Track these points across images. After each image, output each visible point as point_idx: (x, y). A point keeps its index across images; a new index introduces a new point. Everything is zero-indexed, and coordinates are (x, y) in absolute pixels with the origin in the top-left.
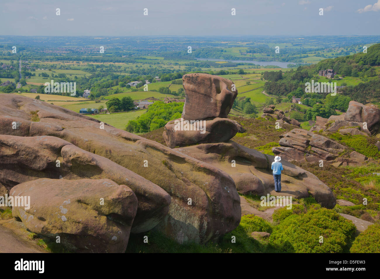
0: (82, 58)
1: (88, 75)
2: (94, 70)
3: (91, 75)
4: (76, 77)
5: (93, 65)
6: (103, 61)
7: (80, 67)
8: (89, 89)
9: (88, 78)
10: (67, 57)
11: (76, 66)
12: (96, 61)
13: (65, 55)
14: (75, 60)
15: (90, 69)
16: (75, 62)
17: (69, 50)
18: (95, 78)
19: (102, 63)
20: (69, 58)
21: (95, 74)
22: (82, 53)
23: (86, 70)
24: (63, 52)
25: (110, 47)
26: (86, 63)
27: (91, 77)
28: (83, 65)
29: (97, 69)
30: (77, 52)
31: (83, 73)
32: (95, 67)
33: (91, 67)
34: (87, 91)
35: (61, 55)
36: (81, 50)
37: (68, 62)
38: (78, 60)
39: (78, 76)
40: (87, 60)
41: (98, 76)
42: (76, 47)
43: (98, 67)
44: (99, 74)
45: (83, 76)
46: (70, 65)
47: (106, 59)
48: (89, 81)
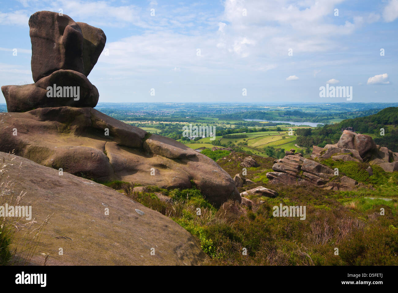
0: (155, 119)
1: (159, 131)
2: (164, 128)
3: (161, 131)
5: (163, 124)
6: (170, 121)
7: (153, 125)
9: (158, 133)
11: (150, 124)
12: (166, 121)
13: (142, 116)
14: (149, 120)
15: (160, 127)
16: (149, 121)
17: (146, 113)
18: (163, 134)
19: (170, 123)
20: (145, 119)
21: (164, 130)
22: (156, 115)
23: (157, 127)
24: (142, 114)
25: (177, 111)
26: (158, 123)
27: (161, 133)
28: (155, 124)
29: (166, 127)
30: (152, 114)
31: (155, 130)
32: (164, 125)
33: (161, 126)
35: (139, 116)
36: (155, 112)
37: (144, 122)
38: (152, 120)
40: (159, 120)
42: (152, 110)
43: (167, 125)
44: (167, 131)
45: (155, 132)
46: (145, 124)
47: (173, 119)
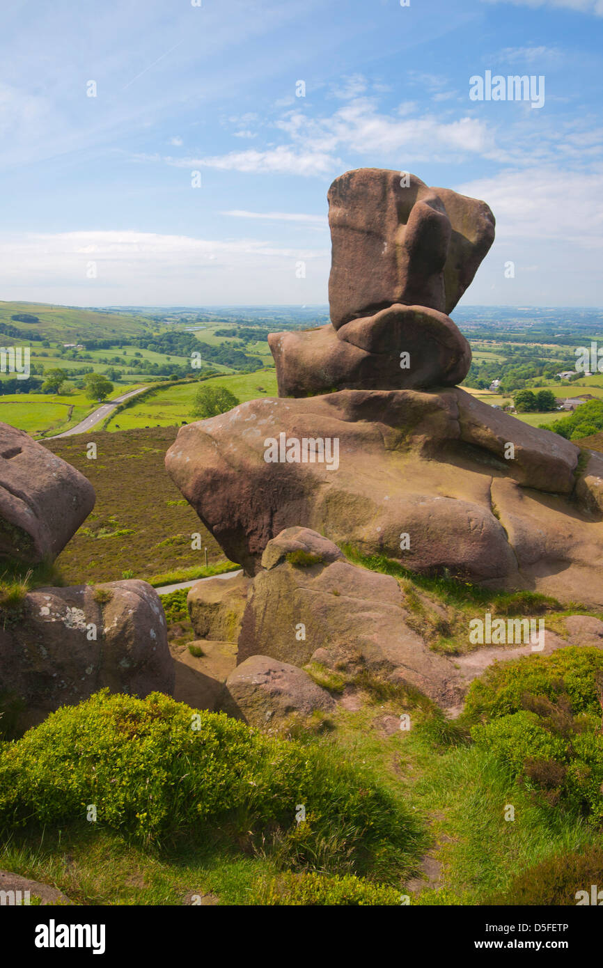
0: (495, 336)
1: (502, 359)
2: (511, 354)
3: (506, 359)
4: (484, 362)
5: (510, 346)
6: (525, 341)
7: (492, 348)
8: (499, 380)
9: (500, 364)
10: (475, 334)
11: (486, 347)
12: (516, 340)
13: (473, 331)
14: (485, 338)
15: (505, 352)
16: (486, 341)
17: (480, 324)
18: (510, 365)
19: (524, 345)
20: (477, 336)
21: (511, 358)
22: (498, 329)
23: (499, 353)
24: (472, 327)
25: (539, 322)
26: (501, 344)
27: (505, 363)
28: (496, 345)
29: (517, 352)
30: (490, 328)
31: (496, 356)
32: (513, 349)
33: (507, 350)
34: (496, 382)
35: (467, 331)
36: (497, 324)
37: (476, 341)
38: (490, 338)
39: (487, 361)
40: (503, 339)
41: (516, 362)
42: (491, 320)
43: (517, 349)
44: (518, 359)
45: (494, 361)
46: (478, 345)
47: (531, 338)
48: (502, 369)
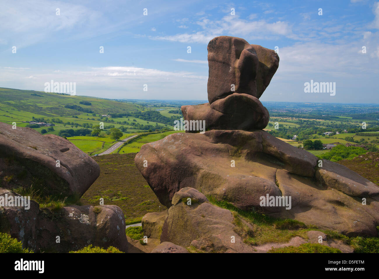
0: (295, 116)
1: (298, 126)
2: (302, 123)
3: (299, 126)
4: (290, 127)
5: (301, 120)
6: (308, 118)
7: (293, 121)
8: (297, 135)
9: (297, 128)
10: (286, 115)
11: (291, 120)
12: (304, 117)
13: (284, 113)
14: (290, 116)
15: (299, 123)
16: (290, 118)
17: (288, 110)
18: (302, 129)
19: (308, 119)
20: (287, 115)
21: (302, 126)
22: (296, 112)
23: (297, 123)
24: (284, 111)
25: (315, 110)
26: (297, 119)
27: (299, 128)
28: (295, 119)
29: (304, 123)
30: (292, 112)
31: (295, 124)
32: (303, 121)
34: (295, 136)
35: (282, 113)
36: (295, 110)
37: (286, 118)
38: (292, 117)
39: (291, 127)
40: (298, 117)
41: (304, 127)
42: (293, 108)
43: (305, 121)
44: (305, 126)
45: (294, 127)
47: (311, 117)
48: (298, 130)
